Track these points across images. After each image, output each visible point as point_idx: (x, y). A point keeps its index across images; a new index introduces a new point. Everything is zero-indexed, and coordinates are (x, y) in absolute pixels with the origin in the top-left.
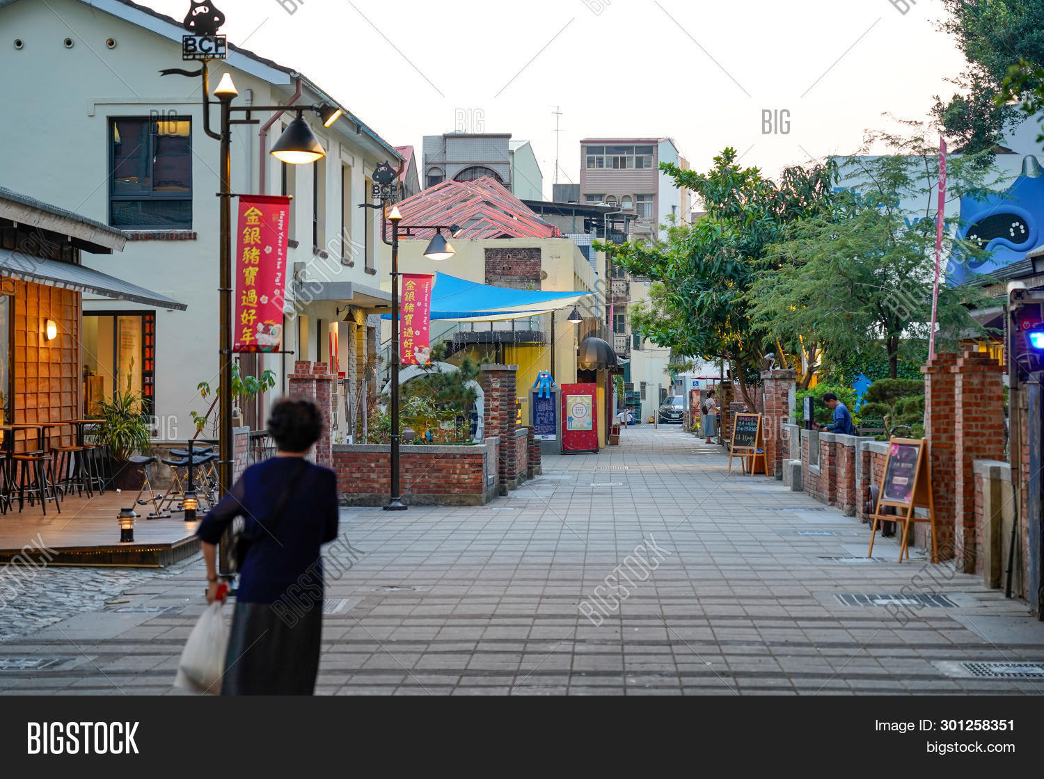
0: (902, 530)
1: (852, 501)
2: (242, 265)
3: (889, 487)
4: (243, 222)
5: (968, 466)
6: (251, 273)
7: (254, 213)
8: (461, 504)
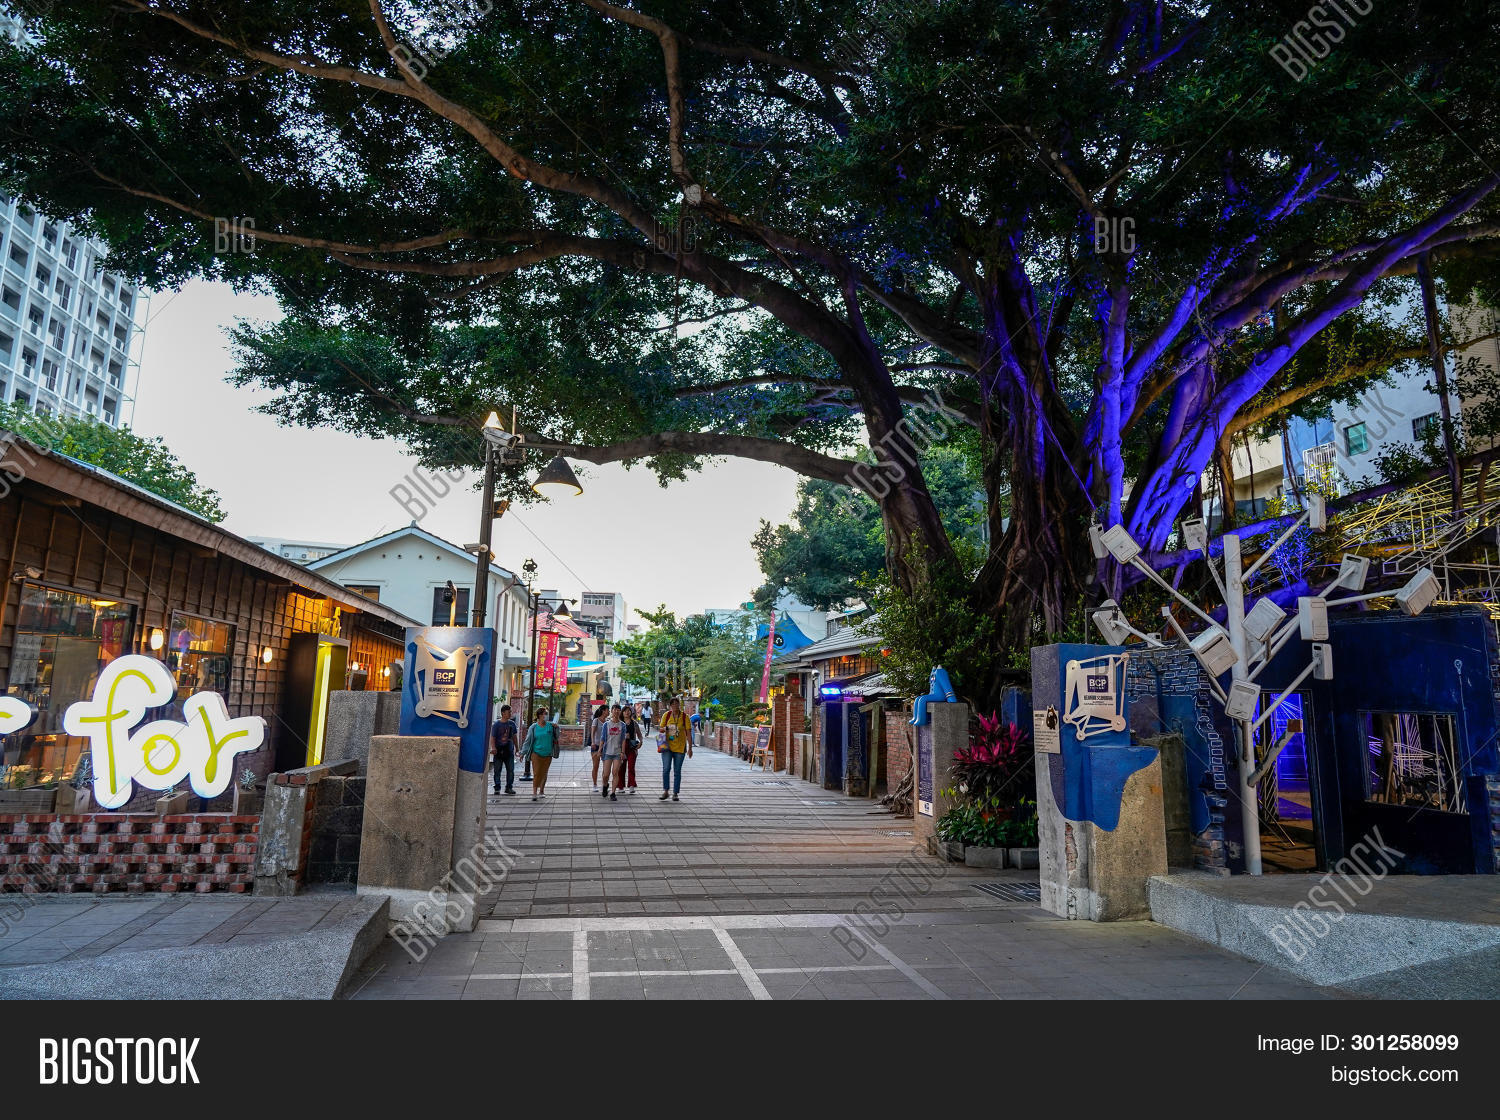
0: (758, 761)
1: (731, 750)
2: (539, 657)
3: (759, 743)
4: (541, 641)
5: (792, 735)
6: (543, 660)
7: (545, 637)
8: (574, 749)
